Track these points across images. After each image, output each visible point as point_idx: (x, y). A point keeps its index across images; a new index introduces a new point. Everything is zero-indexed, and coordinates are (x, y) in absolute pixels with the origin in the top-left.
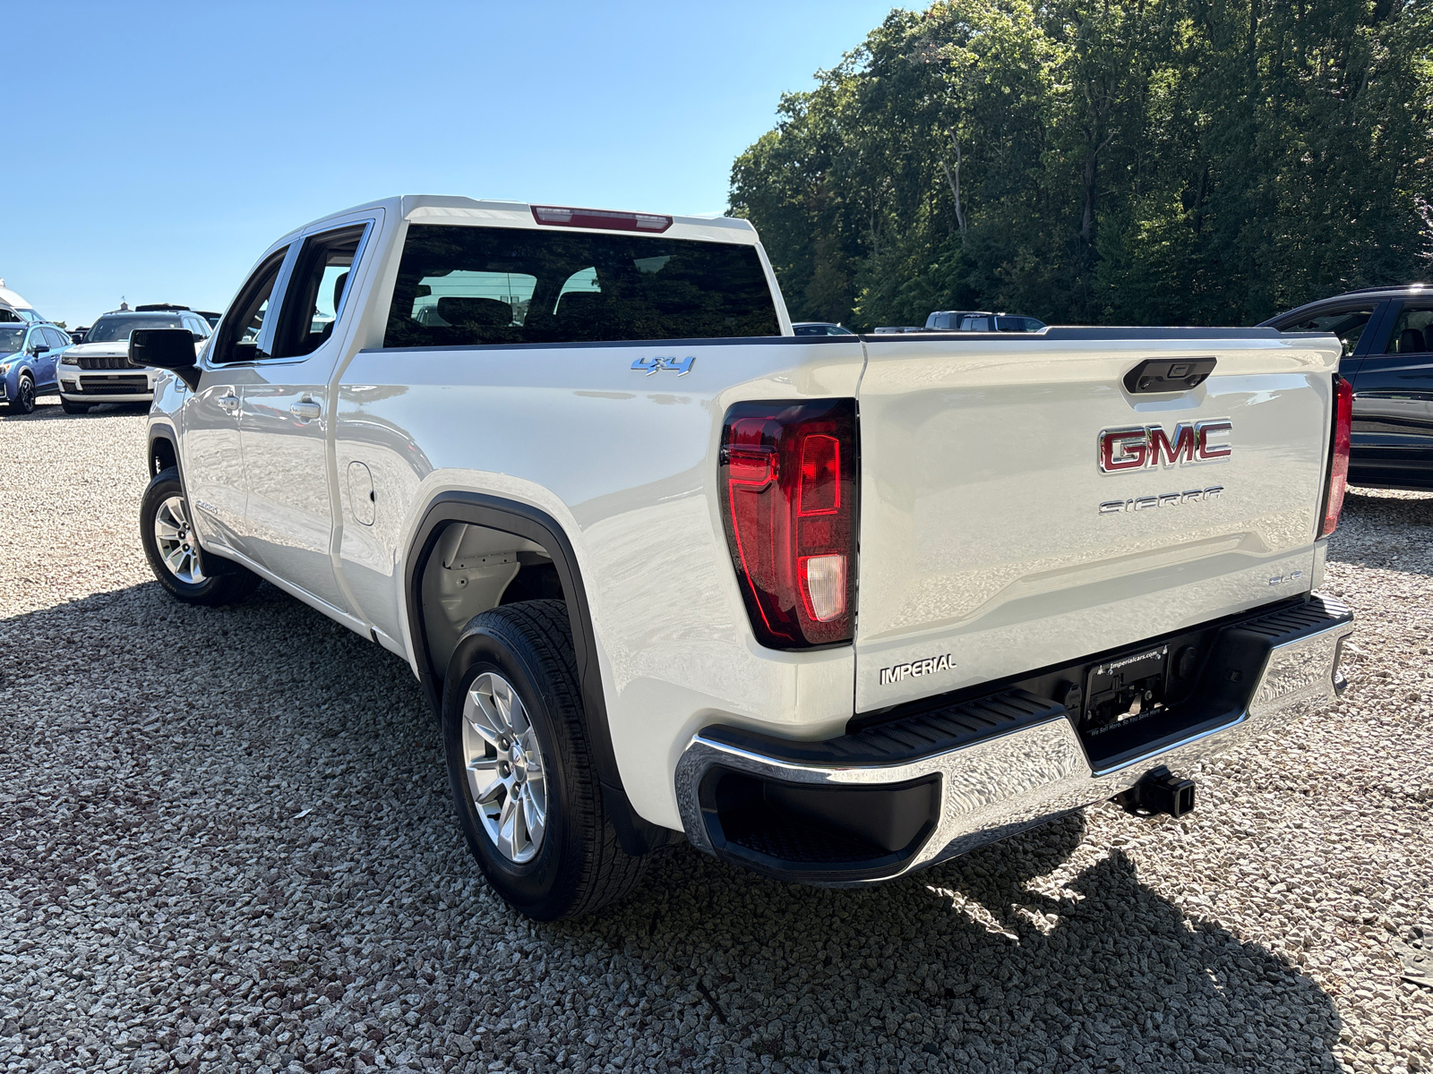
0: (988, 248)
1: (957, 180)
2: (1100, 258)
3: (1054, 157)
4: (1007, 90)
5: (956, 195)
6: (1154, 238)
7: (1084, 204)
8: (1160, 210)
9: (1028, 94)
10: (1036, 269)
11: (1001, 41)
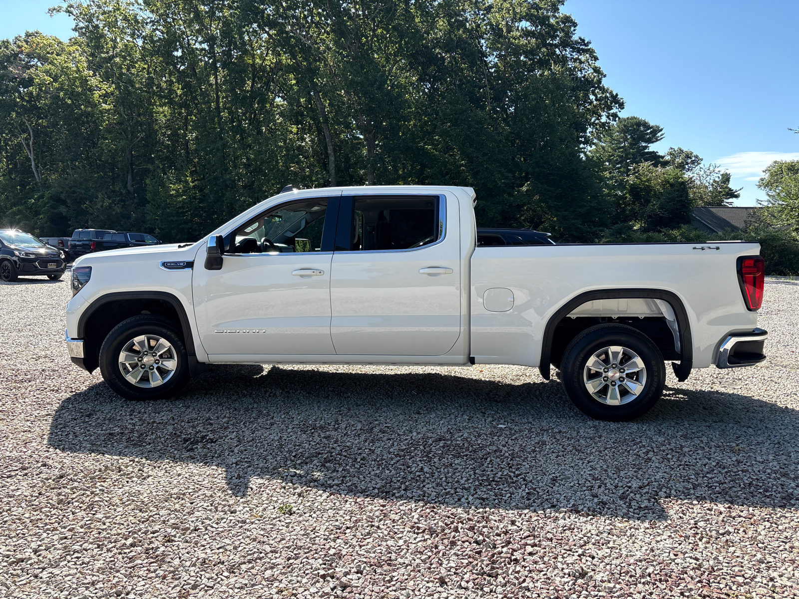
0: (74, 192)
1: (32, 149)
2: (148, 202)
3: (107, 144)
4: (69, 102)
5: (32, 158)
6: (178, 195)
7: (128, 172)
8: (179, 181)
9: (86, 107)
10: (110, 207)
11: (66, 74)
